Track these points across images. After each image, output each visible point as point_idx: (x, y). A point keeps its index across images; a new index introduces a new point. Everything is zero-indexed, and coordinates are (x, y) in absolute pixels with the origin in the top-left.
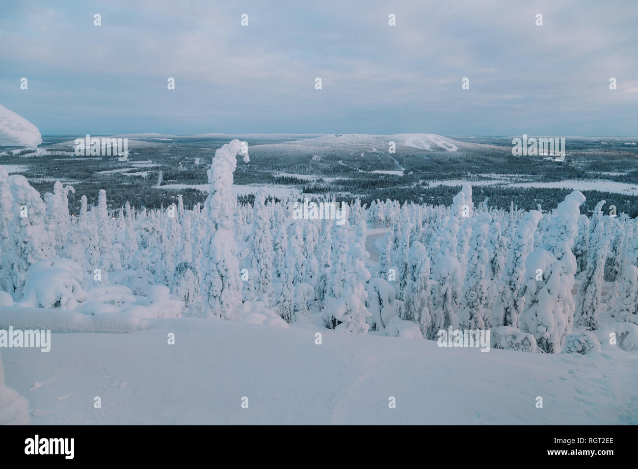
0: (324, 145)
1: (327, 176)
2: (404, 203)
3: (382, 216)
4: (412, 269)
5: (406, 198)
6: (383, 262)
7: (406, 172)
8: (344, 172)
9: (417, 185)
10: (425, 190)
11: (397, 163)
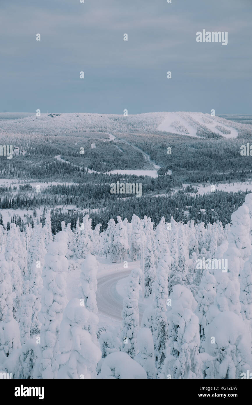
0: (31, 130)
1: (37, 180)
2: (160, 220)
3: (125, 243)
4: (173, 331)
5: (163, 212)
6: (128, 320)
7: (161, 172)
8: (65, 173)
9: (179, 192)
10: (192, 199)
11: (147, 157)
